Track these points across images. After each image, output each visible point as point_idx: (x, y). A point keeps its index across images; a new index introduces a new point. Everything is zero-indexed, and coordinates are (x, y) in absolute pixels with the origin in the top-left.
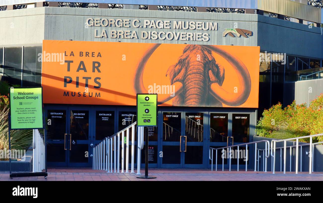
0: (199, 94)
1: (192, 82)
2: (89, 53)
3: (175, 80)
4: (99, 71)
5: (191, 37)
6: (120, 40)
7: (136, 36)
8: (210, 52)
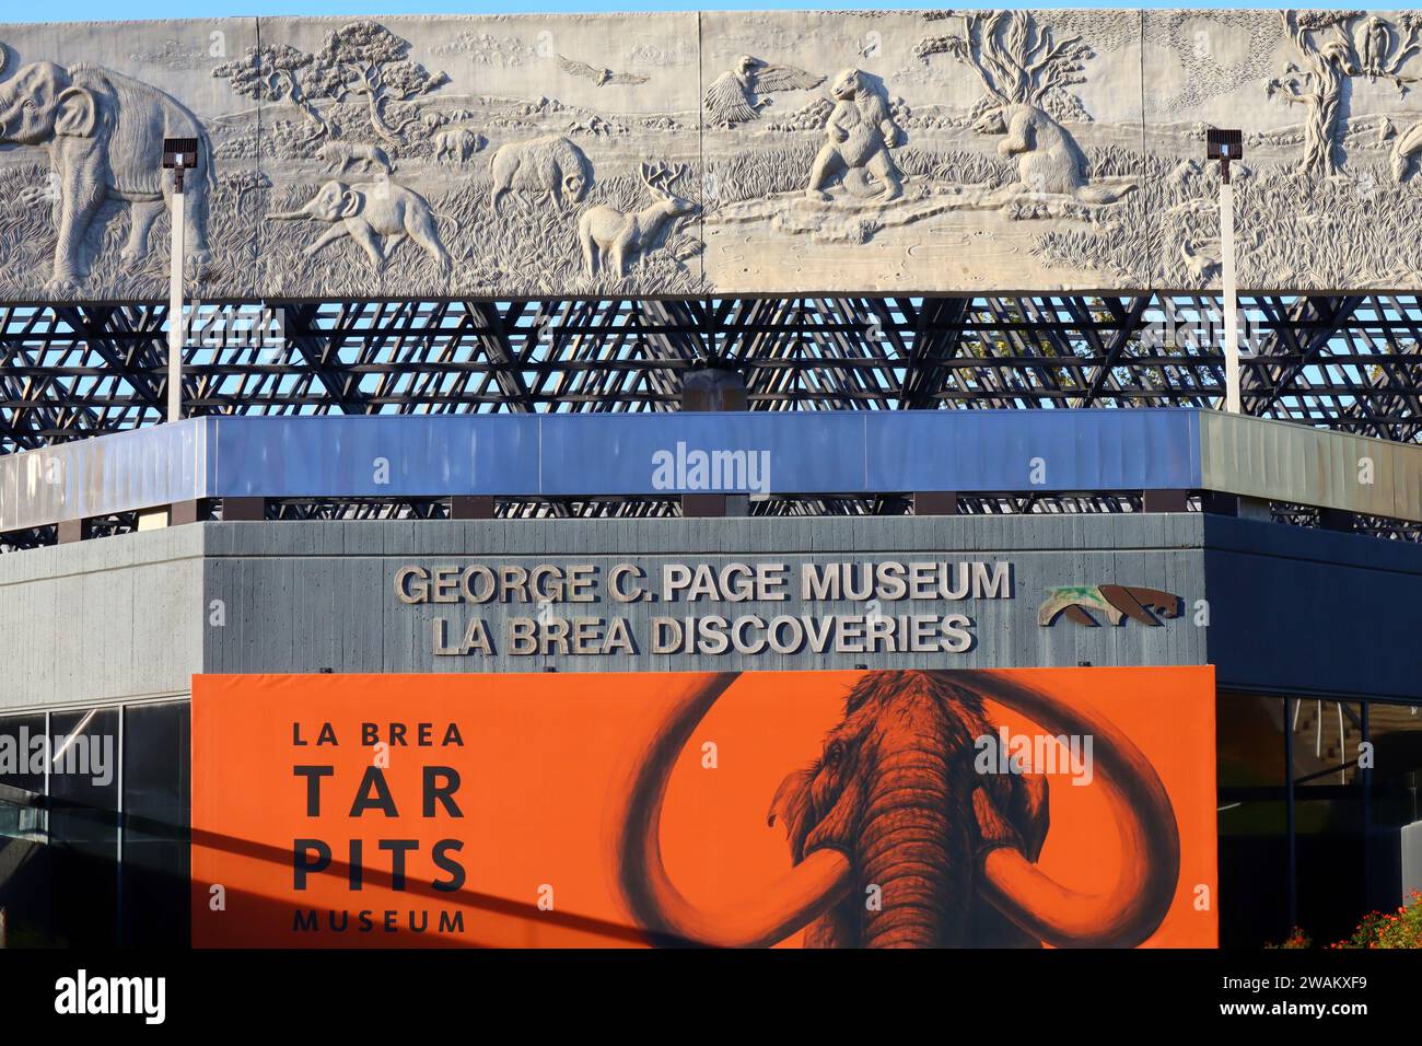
0: (926, 901)
1: (895, 846)
2: (403, 727)
3: (815, 842)
4: (454, 811)
5: (886, 634)
6: (551, 662)
7: (625, 641)
8: (972, 704)
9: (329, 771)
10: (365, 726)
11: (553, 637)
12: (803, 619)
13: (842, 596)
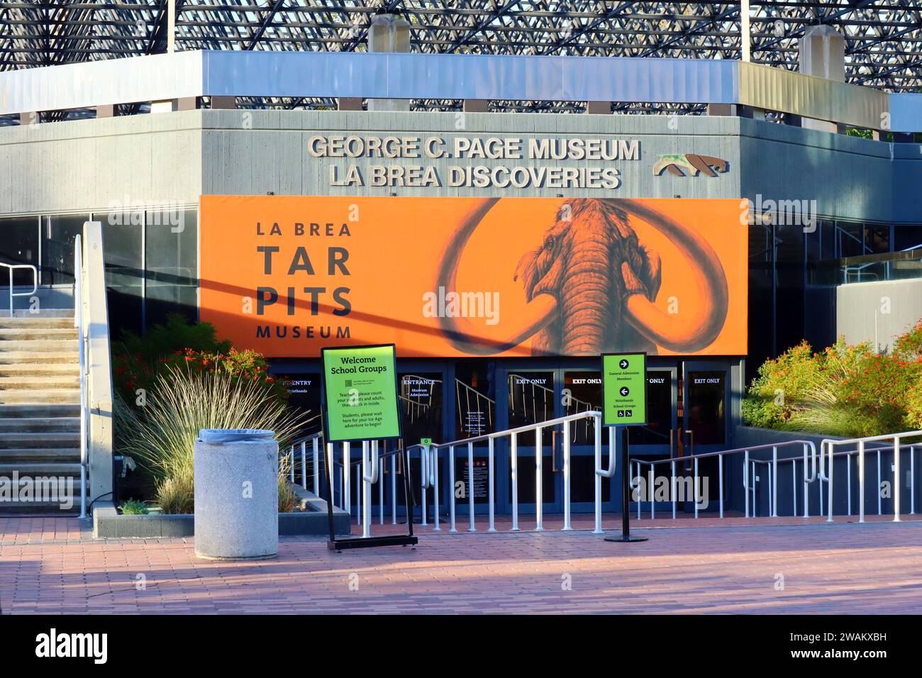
0: (597, 323)
1: (580, 293)
2: (317, 226)
3: (539, 290)
4: (345, 272)
5: (573, 178)
6: (394, 190)
7: (434, 180)
8: (623, 217)
9: (276, 249)
10: (297, 225)
11: (395, 176)
12: (529, 169)
13: (550, 157)
